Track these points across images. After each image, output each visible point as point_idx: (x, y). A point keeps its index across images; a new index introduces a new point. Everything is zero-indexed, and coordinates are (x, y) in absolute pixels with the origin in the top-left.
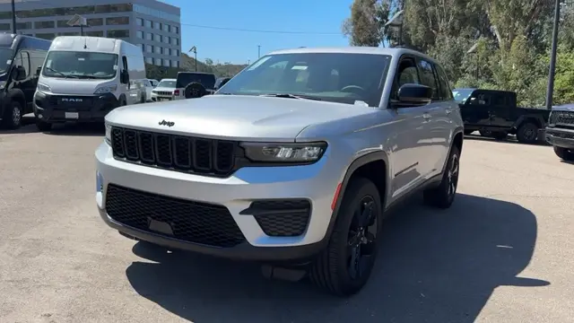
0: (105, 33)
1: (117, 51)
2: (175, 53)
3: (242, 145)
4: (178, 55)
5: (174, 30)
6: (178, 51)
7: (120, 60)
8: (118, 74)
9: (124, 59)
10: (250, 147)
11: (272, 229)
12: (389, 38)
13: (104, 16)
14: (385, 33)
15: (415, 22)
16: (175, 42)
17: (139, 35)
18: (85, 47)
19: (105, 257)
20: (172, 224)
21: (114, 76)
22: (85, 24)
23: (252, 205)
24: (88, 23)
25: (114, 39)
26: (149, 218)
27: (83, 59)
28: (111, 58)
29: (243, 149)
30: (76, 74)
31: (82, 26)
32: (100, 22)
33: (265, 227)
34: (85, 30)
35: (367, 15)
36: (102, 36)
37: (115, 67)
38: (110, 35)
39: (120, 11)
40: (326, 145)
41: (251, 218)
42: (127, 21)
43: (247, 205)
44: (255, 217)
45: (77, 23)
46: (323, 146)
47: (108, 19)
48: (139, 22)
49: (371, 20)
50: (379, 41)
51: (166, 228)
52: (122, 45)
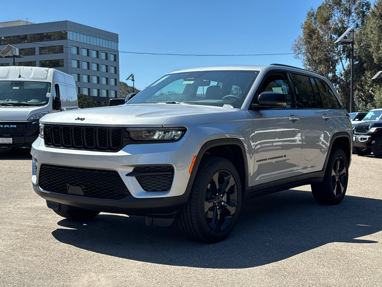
0: (38, 63)
1: (49, 80)
2: (112, 82)
3: (127, 129)
4: (116, 84)
5: (112, 58)
6: (116, 80)
7: (53, 88)
8: (50, 102)
9: (57, 86)
10: (133, 131)
11: (148, 186)
12: (348, 57)
13: (37, 45)
14: (344, 51)
15: (376, 38)
16: (112, 70)
17: (74, 64)
18: (20, 77)
19: (37, 227)
20: (83, 187)
21: (46, 103)
22: (17, 54)
23: (134, 170)
24: (20, 53)
25: (47, 68)
26: (68, 185)
27: (18, 88)
28: (44, 86)
29: (128, 132)
30: (10, 101)
31: (14, 56)
32: (32, 52)
33: (143, 185)
34: (17, 60)
35: (321, 33)
36: (35, 66)
37: (48, 95)
38: (43, 65)
39: (54, 39)
40: (186, 130)
41: (134, 179)
42: (61, 50)
43: (131, 170)
44: (137, 178)
45: (9, 54)
46: (184, 130)
47: (41, 49)
48: (74, 51)
49: (326, 38)
50: (337, 61)
51: (79, 190)
52: (54, 73)
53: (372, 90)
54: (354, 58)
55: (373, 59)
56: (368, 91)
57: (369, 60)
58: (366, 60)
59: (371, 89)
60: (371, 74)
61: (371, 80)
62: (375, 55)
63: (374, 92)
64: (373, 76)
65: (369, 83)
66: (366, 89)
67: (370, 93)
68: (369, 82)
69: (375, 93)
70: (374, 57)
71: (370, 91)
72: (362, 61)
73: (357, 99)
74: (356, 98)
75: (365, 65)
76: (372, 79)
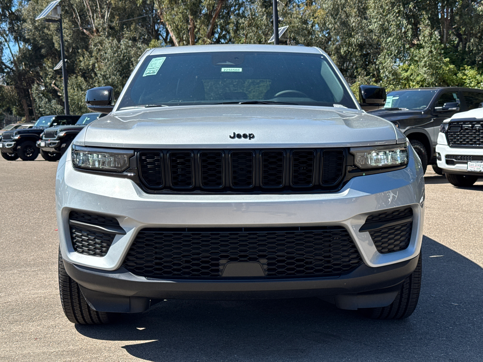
11: (384, 245)
20: (265, 261)
23: (366, 221)
33: (376, 244)
44: (370, 234)
53: (55, 84)
54: (26, 41)
55: (54, 44)
56: (50, 84)
57: (48, 45)
58: (43, 44)
59: (53, 82)
60: (52, 63)
61: (53, 71)
62: (56, 39)
63: (57, 87)
64: (54, 65)
65: (50, 75)
66: (48, 83)
67: (53, 87)
68: (49, 73)
69: (59, 87)
70: (54, 41)
71: (52, 85)
72: (39, 45)
73: (37, 94)
74: (35, 93)
75: (43, 51)
76: (55, 69)
